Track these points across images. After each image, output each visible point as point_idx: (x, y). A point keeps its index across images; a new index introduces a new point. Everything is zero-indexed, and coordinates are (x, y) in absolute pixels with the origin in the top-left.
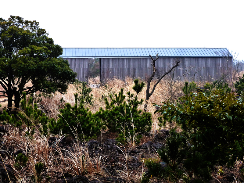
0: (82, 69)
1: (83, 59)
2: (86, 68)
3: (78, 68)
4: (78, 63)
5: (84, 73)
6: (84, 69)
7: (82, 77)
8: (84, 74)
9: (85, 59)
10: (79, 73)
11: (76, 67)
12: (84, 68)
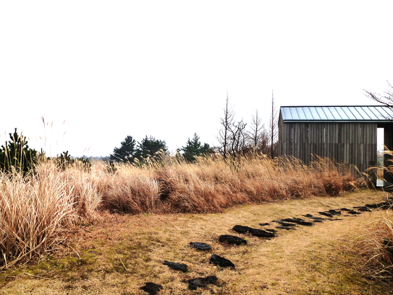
0: (362, 145)
1: (365, 126)
2: (372, 144)
3: (354, 142)
4: (354, 131)
5: (367, 153)
6: (368, 146)
7: (362, 163)
8: (367, 156)
9: (371, 125)
10: (356, 155)
11: (351, 141)
12: (368, 143)
